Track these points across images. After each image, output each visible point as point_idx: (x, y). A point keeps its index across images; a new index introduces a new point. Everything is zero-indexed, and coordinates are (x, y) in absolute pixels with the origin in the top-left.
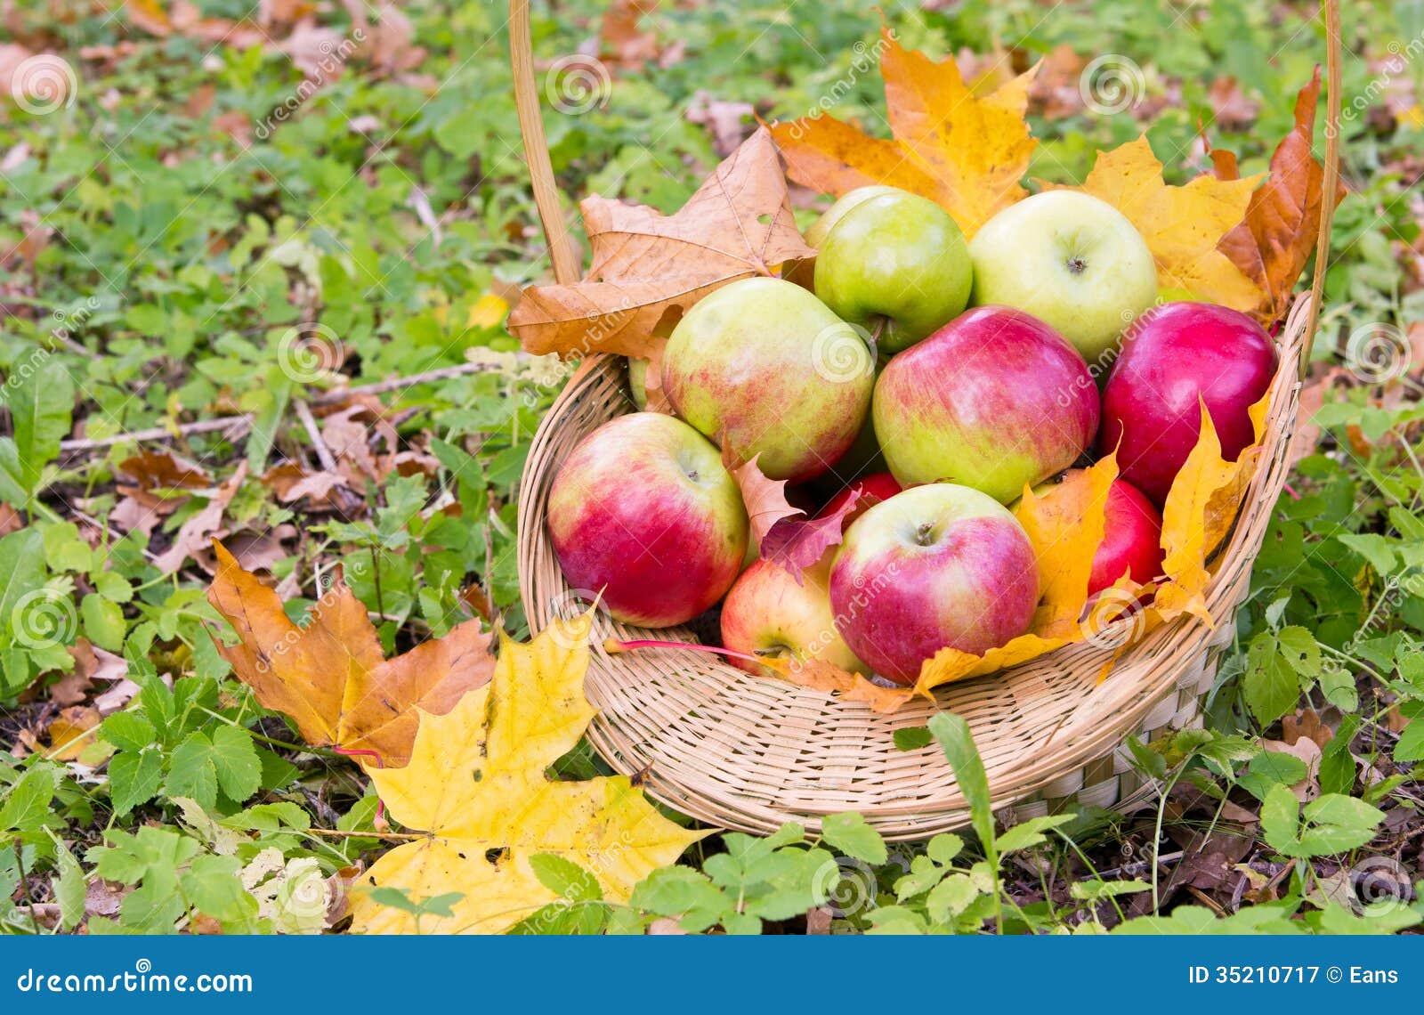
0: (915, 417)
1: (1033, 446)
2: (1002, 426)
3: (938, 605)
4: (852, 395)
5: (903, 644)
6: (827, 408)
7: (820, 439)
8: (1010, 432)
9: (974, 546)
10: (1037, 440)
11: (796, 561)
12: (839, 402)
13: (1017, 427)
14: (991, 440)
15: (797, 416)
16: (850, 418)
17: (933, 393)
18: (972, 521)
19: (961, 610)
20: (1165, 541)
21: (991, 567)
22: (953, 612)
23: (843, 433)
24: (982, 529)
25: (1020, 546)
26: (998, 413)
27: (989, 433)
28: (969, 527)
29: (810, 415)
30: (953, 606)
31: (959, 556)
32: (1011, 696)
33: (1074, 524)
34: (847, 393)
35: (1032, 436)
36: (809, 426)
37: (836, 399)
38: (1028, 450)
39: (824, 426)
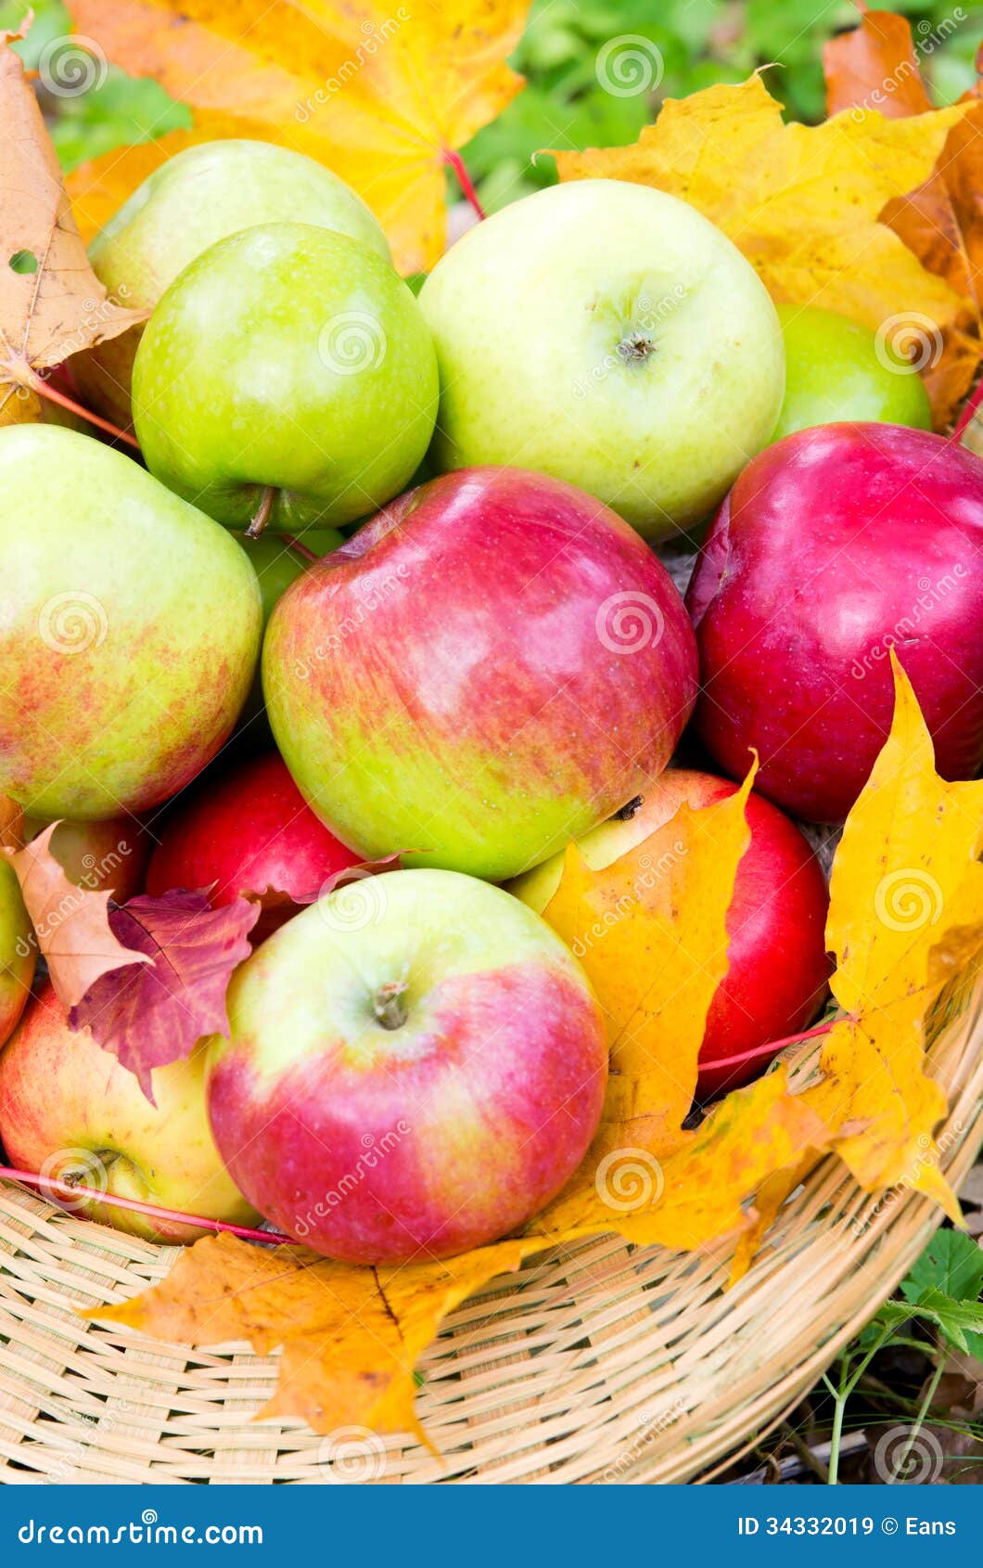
0: (351, 727)
1: (583, 781)
2: (522, 750)
3: (424, 1165)
4: (224, 669)
5: (357, 1226)
6: (178, 705)
7: (166, 759)
8: (538, 762)
9: (487, 1038)
10: (590, 770)
11: (140, 1049)
12: (200, 690)
13: (550, 750)
14: (502, 779)
15: (119, 729)
16: (221, 711)
17: (384, 684)
18: (480, 978)
19: (468, 1169)
20: (835, 936)
21: (523, 1078)
22: (453, 1174)
23: (208, 738)
24: (499, 997)
25: (573, 1013)
26: (515, 725)
27: (495, 764)
28: (474, 994)
29: (145, 724)
30: (453, 1164)
31: (459, 1062)
32: (563, 1282)
33: (664, 921)
34: (215, 670)
35: (580, 764)
36: (145, 742)
37: (193, 686)
38: (573, 789)
39: (173, 737)
